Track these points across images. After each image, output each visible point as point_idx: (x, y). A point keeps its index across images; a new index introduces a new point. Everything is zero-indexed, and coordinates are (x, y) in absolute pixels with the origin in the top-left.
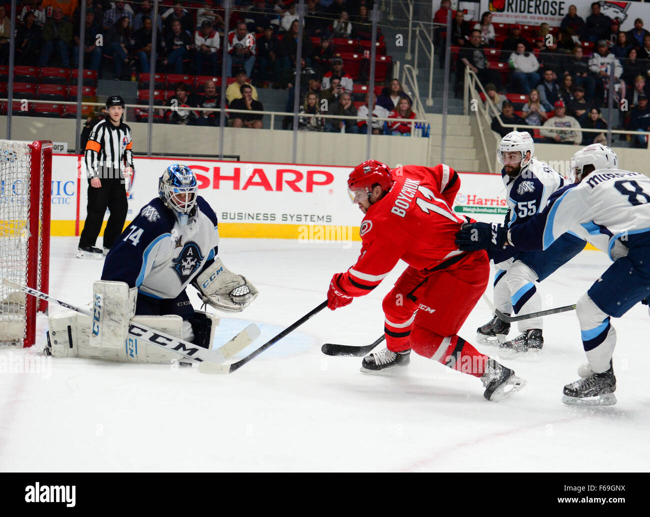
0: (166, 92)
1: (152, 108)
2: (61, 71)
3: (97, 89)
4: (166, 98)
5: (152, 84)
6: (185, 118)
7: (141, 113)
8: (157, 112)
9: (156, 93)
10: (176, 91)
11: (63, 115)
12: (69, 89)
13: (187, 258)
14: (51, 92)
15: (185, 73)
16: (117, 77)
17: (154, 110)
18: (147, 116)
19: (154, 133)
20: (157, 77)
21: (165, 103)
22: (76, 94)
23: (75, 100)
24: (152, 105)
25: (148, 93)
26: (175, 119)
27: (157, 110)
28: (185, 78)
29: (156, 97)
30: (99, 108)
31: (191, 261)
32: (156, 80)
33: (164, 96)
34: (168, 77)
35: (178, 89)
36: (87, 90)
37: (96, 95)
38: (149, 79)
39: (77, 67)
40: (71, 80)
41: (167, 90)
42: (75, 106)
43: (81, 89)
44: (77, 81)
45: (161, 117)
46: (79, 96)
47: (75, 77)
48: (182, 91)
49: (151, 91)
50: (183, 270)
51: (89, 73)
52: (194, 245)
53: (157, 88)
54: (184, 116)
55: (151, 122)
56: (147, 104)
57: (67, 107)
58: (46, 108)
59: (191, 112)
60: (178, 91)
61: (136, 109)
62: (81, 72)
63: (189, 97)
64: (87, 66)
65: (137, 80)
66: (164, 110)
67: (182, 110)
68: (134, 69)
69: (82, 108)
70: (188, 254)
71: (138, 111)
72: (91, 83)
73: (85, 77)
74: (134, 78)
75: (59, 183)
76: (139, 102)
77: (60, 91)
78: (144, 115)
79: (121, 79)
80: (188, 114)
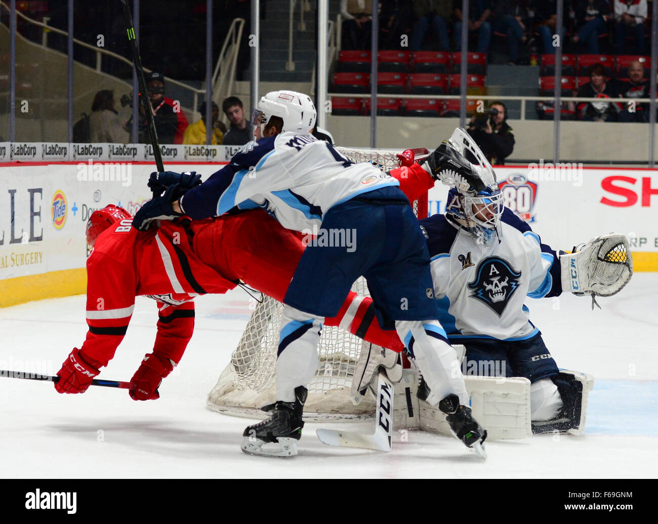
0: (577, 78)
1: (558, 101)
2: (440, 56)
3: (486, 77)
4: (577, 86)
5: (558, 68)
6: (602, 112)
7: (545, 108)
8: (565, 105)
9: (564, 81)
10: (590, 76)
11: (442, 113)
12: (450, 79)
13: (492, 279)
14: (427, 84)
15: (601, 53)
16: (511, 61)
17: (561, 104)
18: (552, 111)
19: (562, 134)
20: (564, 58)
21: (576, 93)
22: (459, 85)
23: (457, 92)
24: (558, 97)
25: (553, 81)
26: (591, 114)
27: (565, 104)
28: (602, 59)
29: (563, 86)
30: (489, 104)
31: (500, 282)
32: (564, 63)
33: (574, 84)
34: (579, 59)
35: (594, 74)
36: (473, 79)
37: (485, 85)
38: (553, 62)
39: (459, 50)
40: (452, 67)
41: (579, 76)
42: (457, 101)
43: (464, 78)
44: (459, 67)
45: (571, 112)
46: (463, 88)
47: (458, 62)
48: (599, 75)
49: (557, 77)
50: (490, 296)
51: (475, 57)
52: (497, 260)
53: (564, 74)
54: (602, 110)
55: (558, 119)
56: (552, 95)
57: (448, 103)
58: (419, 105)
59: (611, 104)
60: (594, 76)
61: (537, 102)
62: (464, 56)
63: (608, 85)
64: (472, 47)
65: (538, 63)
66: (574, 102)
67: (598, 102)
68: (534, 49)
69: (467, 104)
70: (491, 274)
71: (541, 105)
72: (478, 70)
73: (470, 61)
74: (534, 62)
75: (438, 203)
76: (542, 93)
77: (438, 82)
78: (548, 111)
79: (517, 63)
80: (606, 106)
